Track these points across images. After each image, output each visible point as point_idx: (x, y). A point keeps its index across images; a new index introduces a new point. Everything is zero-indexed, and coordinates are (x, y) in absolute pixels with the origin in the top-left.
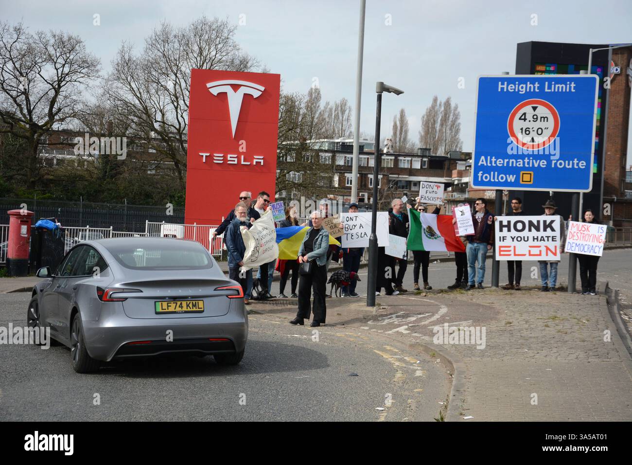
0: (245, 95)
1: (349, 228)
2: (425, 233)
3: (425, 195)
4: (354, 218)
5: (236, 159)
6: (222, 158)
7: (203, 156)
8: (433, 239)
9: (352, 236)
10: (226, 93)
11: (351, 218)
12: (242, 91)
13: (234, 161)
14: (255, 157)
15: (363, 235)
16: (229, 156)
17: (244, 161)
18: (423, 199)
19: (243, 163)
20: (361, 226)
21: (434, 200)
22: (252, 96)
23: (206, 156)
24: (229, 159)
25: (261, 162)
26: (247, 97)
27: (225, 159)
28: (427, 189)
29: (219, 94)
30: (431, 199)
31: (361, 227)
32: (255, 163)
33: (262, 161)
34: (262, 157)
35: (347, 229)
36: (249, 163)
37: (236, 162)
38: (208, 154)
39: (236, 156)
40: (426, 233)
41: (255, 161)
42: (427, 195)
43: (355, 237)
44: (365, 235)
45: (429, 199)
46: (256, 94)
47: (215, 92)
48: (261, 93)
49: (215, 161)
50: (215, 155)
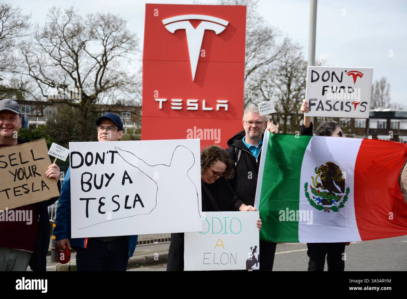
0: (206, 31)
1: (92, 182)
2: (307, 195)
3: (320, 97)
4: (108, 157)
5: (197, 105)
6: (181, 104)
7: (159, 102)
8: (327, 210)
9: (102, 204)
10: (184, 30)
11: (98, 155)
12: (203, 27)
13: (194, 106)
14: (219, 101)
15: (130, 203)
16: (189, 101)
17: (206, 106)
18: (313, 108)
19: (204, 108)
20: (126, 177)
21: (346, 108)
22: (213, 32)
23: (163, 102)
24: (188, 104)
25: (224, 108)
26: (208, 33)
27: (184, 104)
28: (325, 84)
29: (177, 31)
30: (338, 106)
31: (127, 181)
32: (218, 109)
33: (226, 106)
34: (226, 101)
35: (86, 187)
36: (211, 109)
37: (196, 108)
38: (165, 100)
39: (196, 101)
40: (311, 195)
41: (218, 106)
42: (324, 99)
43: (109, 206)
44: (138, 203)
45: (333, 108)
46: (219, 30)
47: (172, 29)
48: (224, 28)
49: (173, 108)
50: (173, 100)
